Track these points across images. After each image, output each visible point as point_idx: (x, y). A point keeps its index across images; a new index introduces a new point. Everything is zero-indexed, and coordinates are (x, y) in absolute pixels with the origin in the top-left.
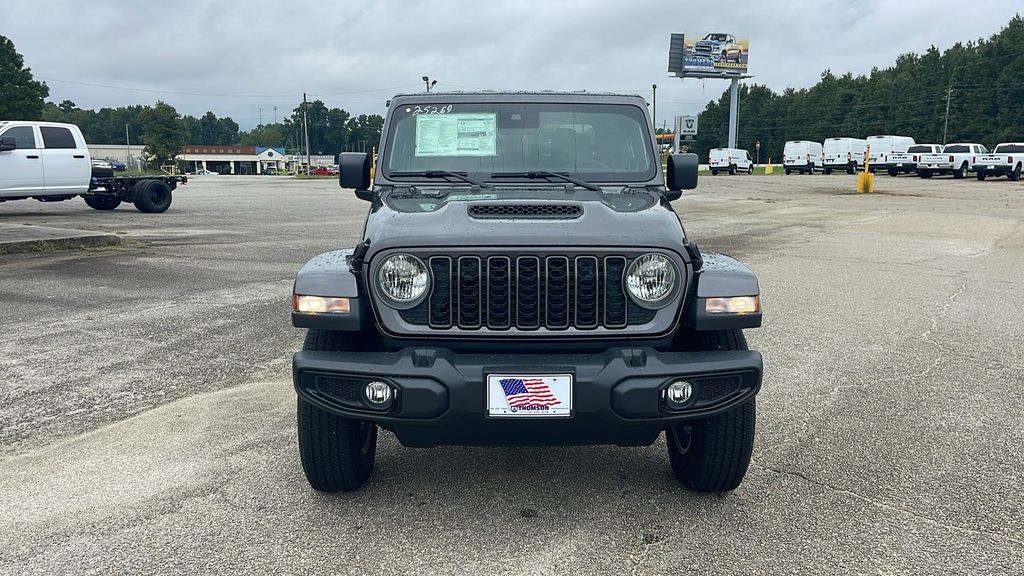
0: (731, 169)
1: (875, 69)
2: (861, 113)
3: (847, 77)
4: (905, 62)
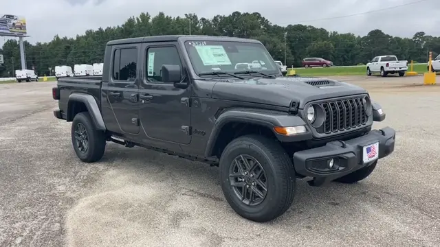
0: (28, 80)
1: (78, 36)
2: (75, 54)
3: (65, 39)
4: (89, 33)
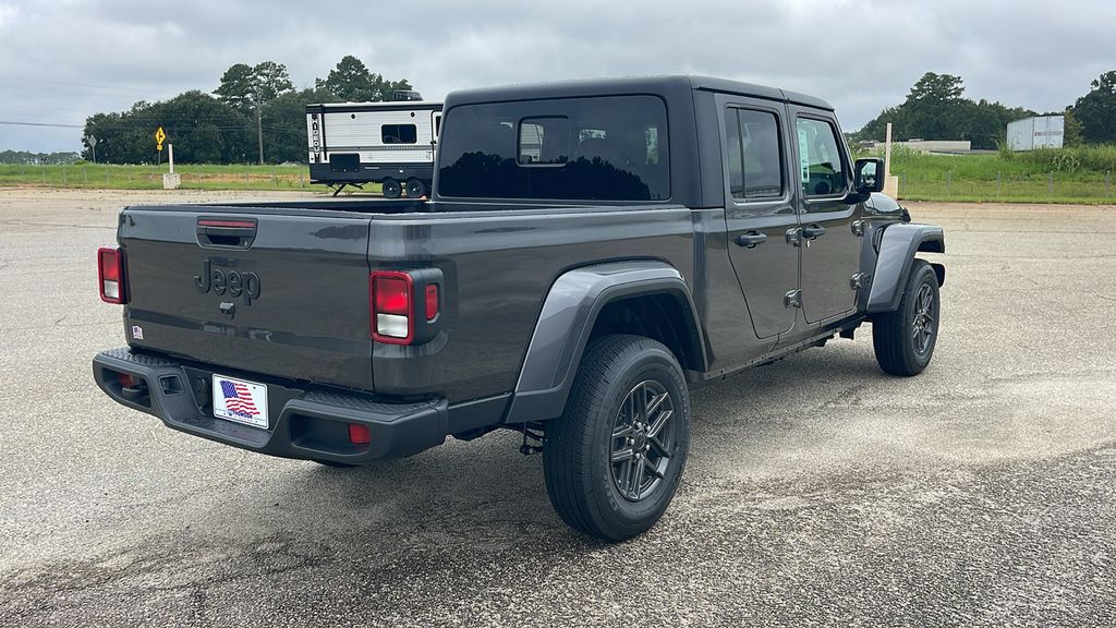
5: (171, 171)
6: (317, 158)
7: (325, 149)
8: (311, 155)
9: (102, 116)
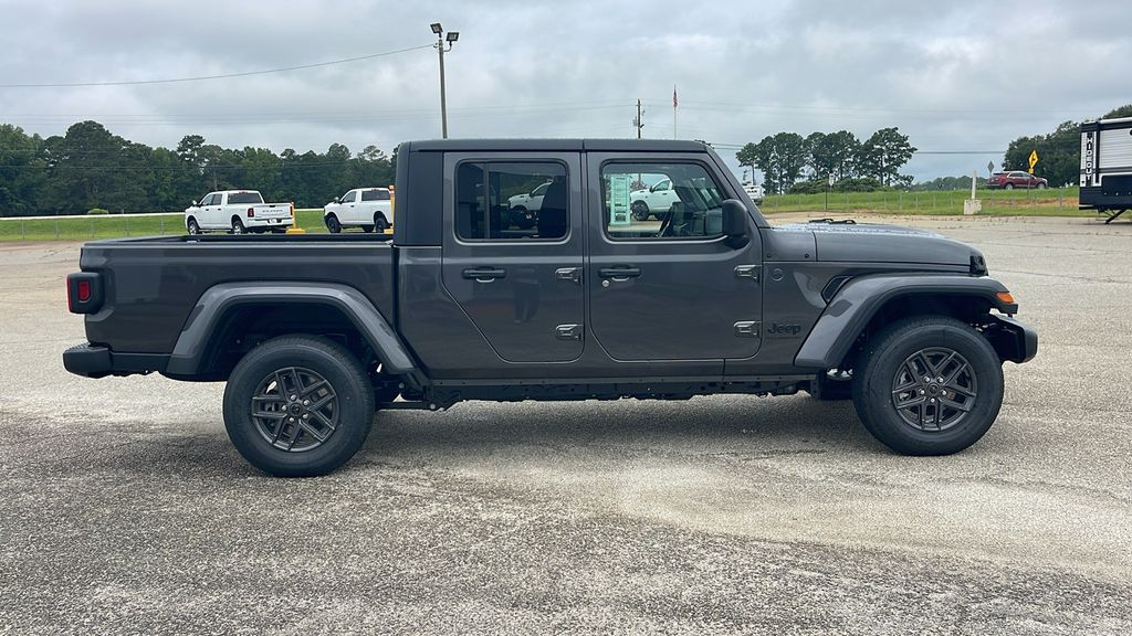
5: (973, 197)
6: (1089, 182)
7: (1098, 171)
8: (1083, 178)
9: (1026, 139)
